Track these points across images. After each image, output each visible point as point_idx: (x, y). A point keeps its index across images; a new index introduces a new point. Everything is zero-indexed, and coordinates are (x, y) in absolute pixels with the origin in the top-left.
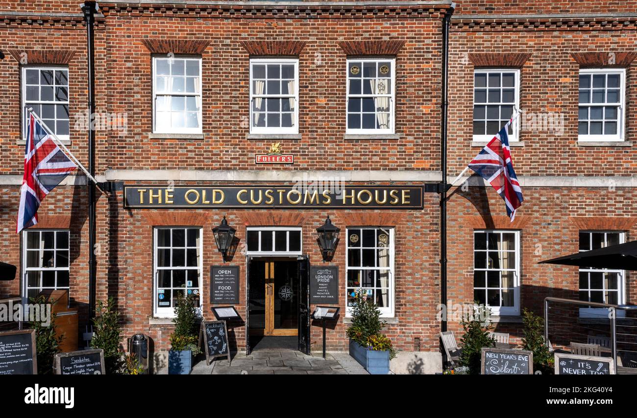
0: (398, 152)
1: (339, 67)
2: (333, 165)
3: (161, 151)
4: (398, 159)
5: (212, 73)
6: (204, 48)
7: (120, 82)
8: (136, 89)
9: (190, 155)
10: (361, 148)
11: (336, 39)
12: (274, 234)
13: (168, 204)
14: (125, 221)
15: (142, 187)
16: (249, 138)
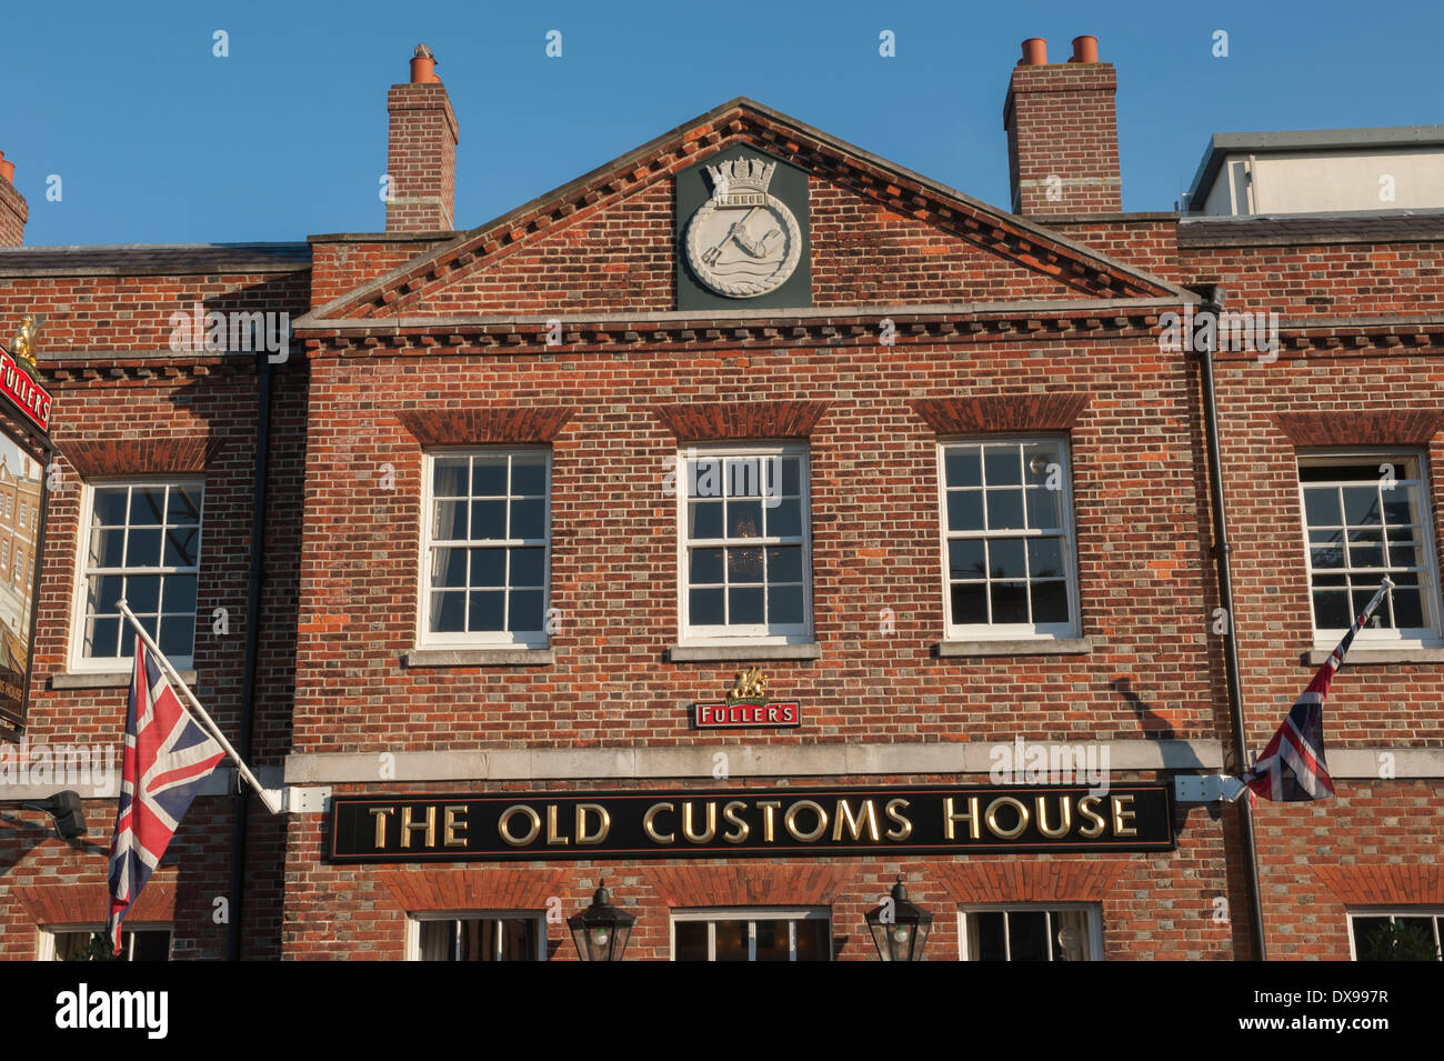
0: (1093, 688)
1: (917, 463)
2: (913, 729)
3: (436, 699)
4: (1091, 707)
5: (577, 488)
6: (559, 427)
7: (336, 520)
8: (380, 536)
9: (515, 707)
10: (989, 680)
11: (906, 393)
12: (753, 930)
13: (452, 848)
14: (332, 896)
15: (382, 801)
16: (676, 656)
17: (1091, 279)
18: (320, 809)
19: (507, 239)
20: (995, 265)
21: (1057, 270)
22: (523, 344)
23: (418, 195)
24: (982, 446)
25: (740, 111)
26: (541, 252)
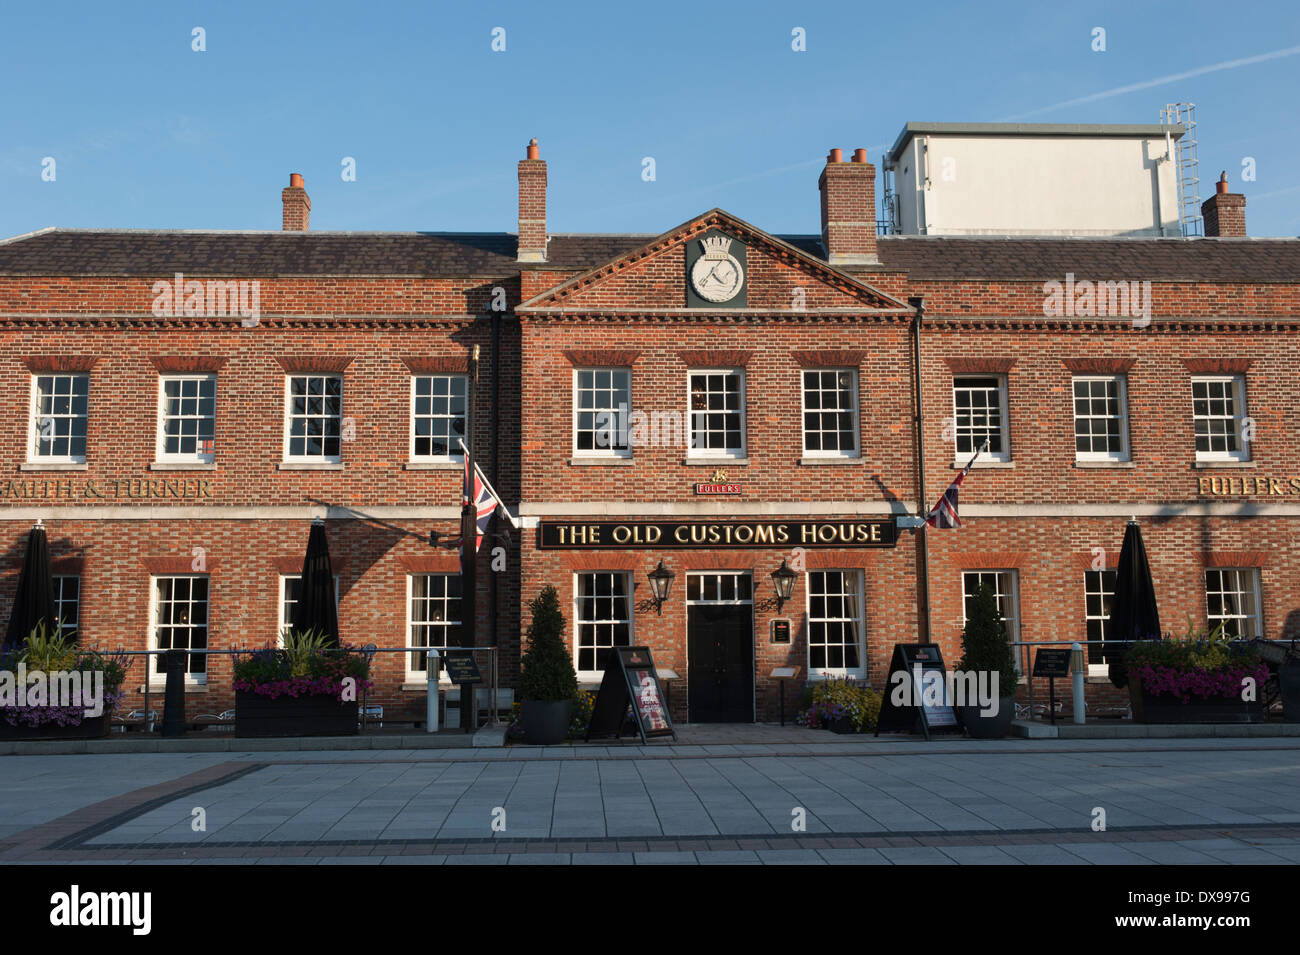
0: (865, 479)
1: (792, 379)
2: (789, 496)
3: (584, 480)
4: (864, 487)
5: (644, 387)
6: (635, 359)
7: (536, 399)
8: (556, 407)
9: (618, 484)
10: (821, 475)
11: (788, 348)
12: (719, 579)
13: (593, 544)
14: (541, 563)
15: (562, 523)
16: (688, 463)
17: (869, 299)
18: (535, 527)
19: (610, 271)
20: (829, 290)
21: (855, 294)
22: (619, 320)
23: (533, 218)
24: (820, 372)
25: (716, 215)
26: (625, 277)
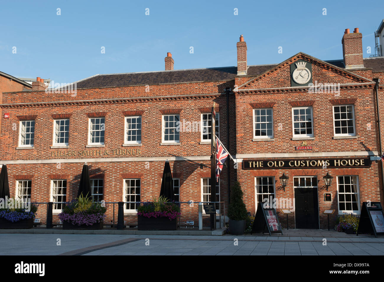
0: (358, 143)
1: (330, 109)
2: (329, 150)
3: (257, 146)
4: (357, 146)
5: (277, 114)
6: (274, 105)
7: (241, 120)
8: (248, 122)
9: (269, 147)
10: (341, 142)
11: (328, 99)
12: (305, 179)
13: (261, 167)
14: (244, 174)
15: (250, 161)
16: (293, 139)
17: (358, 80)
18: (241, 162)
19: (264, 76)
20: (342, 78)
21: (352, 78)
22: (268, 92)
23: (242, 61)
24: (340, 106)
25: (301, 54)
26: (270, 78)
